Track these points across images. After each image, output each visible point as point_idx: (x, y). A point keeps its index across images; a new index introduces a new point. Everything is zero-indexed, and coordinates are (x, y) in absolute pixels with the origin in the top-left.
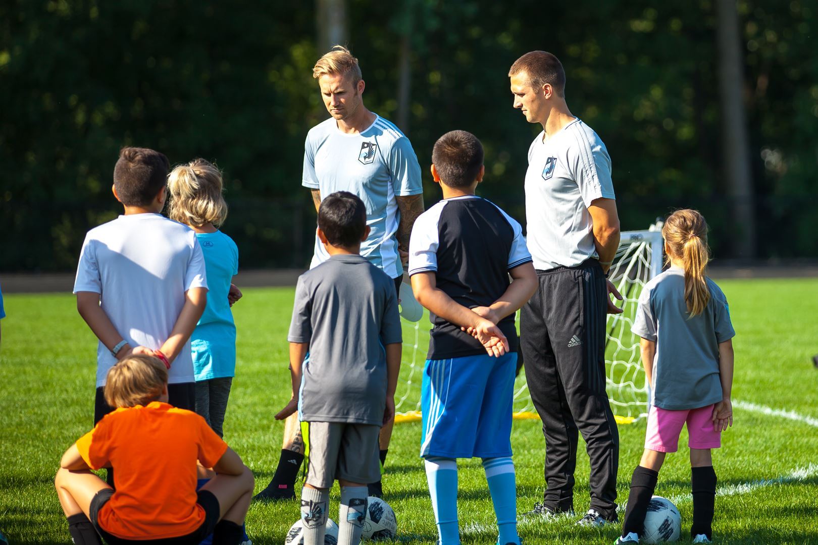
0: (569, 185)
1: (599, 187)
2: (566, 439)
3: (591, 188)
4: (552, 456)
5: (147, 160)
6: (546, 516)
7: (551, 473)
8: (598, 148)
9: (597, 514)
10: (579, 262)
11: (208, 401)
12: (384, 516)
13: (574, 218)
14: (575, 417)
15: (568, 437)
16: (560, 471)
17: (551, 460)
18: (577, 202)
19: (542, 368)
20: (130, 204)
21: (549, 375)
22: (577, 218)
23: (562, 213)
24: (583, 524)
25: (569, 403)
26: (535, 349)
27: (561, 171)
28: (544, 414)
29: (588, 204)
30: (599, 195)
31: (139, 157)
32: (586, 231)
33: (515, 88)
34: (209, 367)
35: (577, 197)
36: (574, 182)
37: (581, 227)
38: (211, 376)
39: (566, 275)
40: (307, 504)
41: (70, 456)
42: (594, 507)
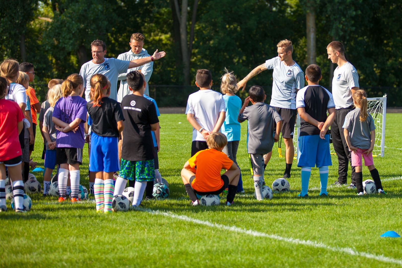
0: (345, 82)
1: (354, 84)
2: (345, 162)
3: (351, 83)
4: (341, 167)
5: (206, 73)
6: (338, 185)
7: (340, 172)
8: (354, 71)
9: (353, 185)
10: (348, 107)
11: (232, 148)
12: (285, 184)
13: (346, 93)
14: (347, 155)
15: (345, 161)
16: (343, 171)
17: (340, 168)
18: (347, 88)
19: (337, 139)
20: (202, 87)
21: (339, 141)
22: (347, 93)
23: (343, 91)
24: (349, 188)
25: (345, 150)
26: (335, 133)
27: (342, 78)
28: (338, 153)
29: (351, 89)
30: (354, 86)
31: (203, 72)
32: (350, 97)
33: (328, 53)
34: (232, 137)
35: (348, 86)
36: (346, 82)
37: (348, 96)
38: (232, 140)
39: (344, 110)
40: (256, 181)
41: (186, 164)
42: (352, 183)
